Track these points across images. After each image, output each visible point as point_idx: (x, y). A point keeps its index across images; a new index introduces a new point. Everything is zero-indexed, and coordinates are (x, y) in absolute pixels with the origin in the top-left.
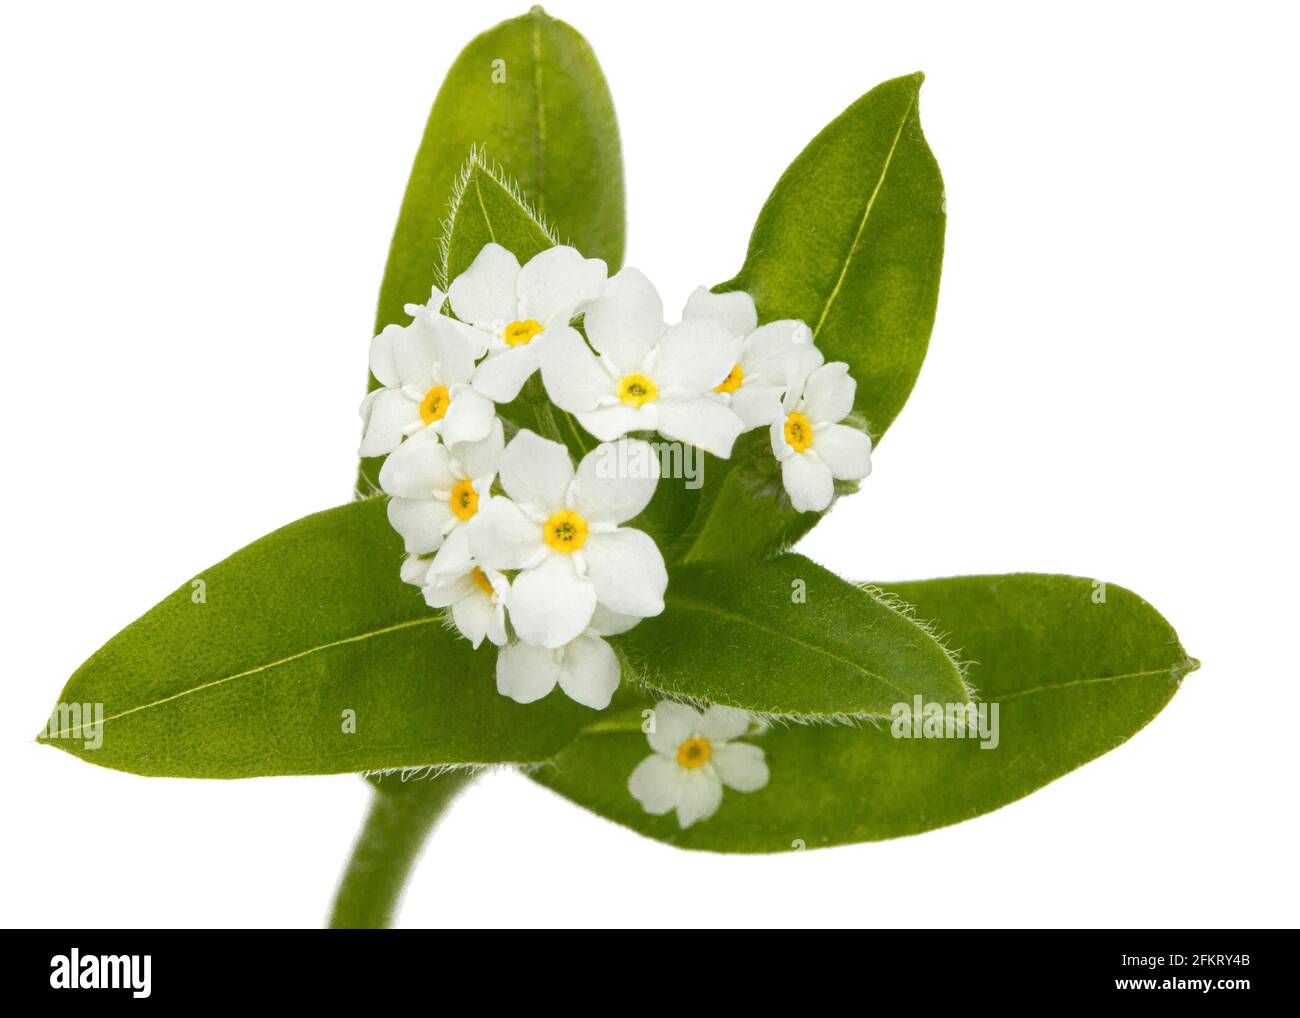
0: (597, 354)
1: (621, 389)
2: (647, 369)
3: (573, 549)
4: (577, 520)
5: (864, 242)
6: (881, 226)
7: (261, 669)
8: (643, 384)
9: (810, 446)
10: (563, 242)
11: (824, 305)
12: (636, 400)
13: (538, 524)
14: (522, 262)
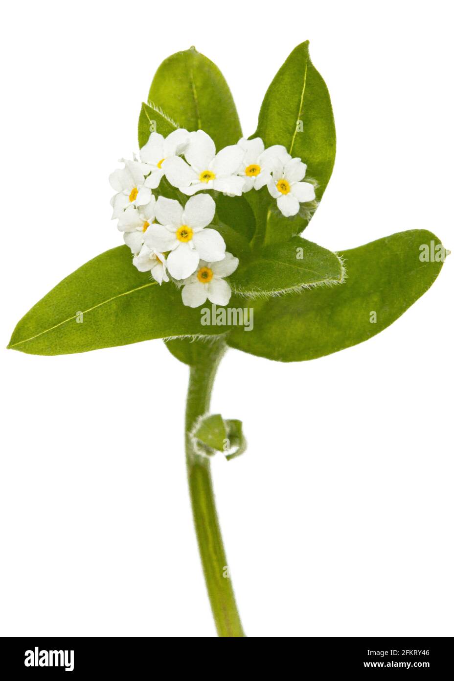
0: (190, 165)
1: (200, 177)
2: (210, 168)
3: (188, 240)
4: (188, 229)
5: (303, 111)
6: (308, 105)
7: (91, 309)
8: (209, 174)
9: (289, 192)
10: (181, 127)
11: (292, 138)
12: (206, 180)
13: (174, 232)
14: (165, 137)
